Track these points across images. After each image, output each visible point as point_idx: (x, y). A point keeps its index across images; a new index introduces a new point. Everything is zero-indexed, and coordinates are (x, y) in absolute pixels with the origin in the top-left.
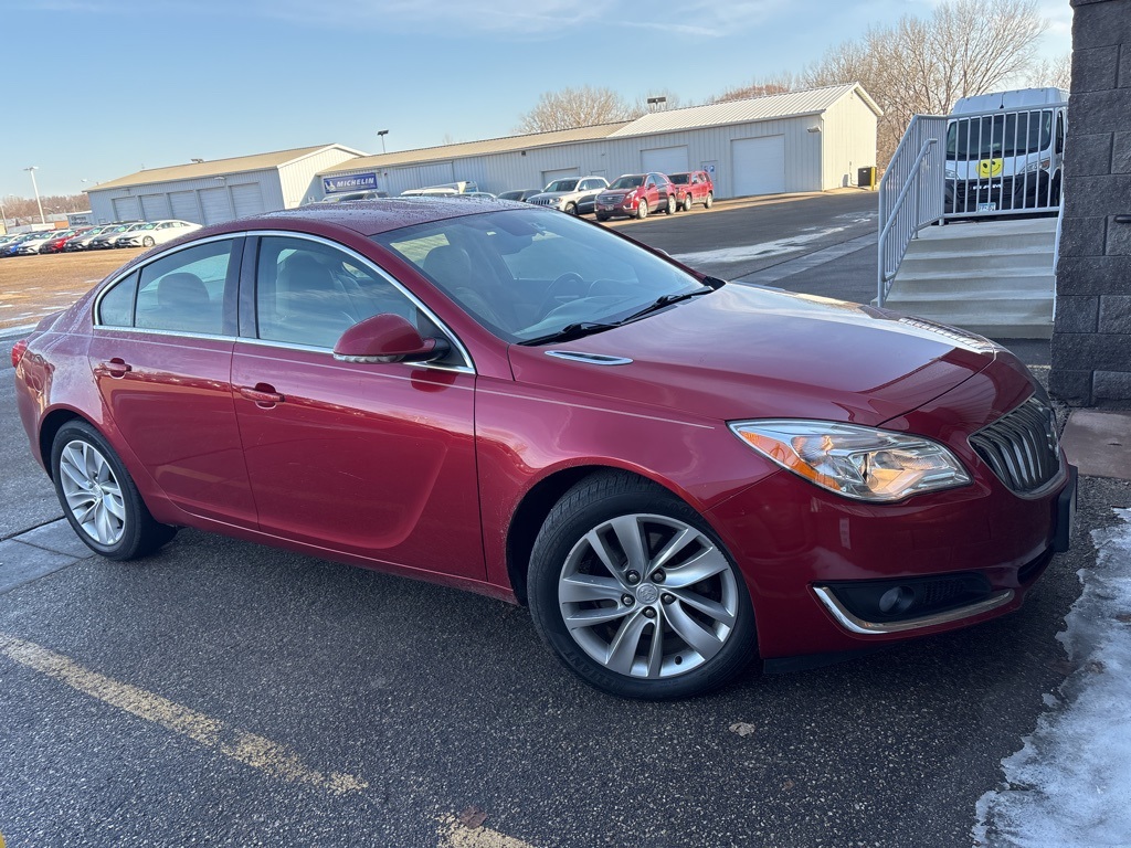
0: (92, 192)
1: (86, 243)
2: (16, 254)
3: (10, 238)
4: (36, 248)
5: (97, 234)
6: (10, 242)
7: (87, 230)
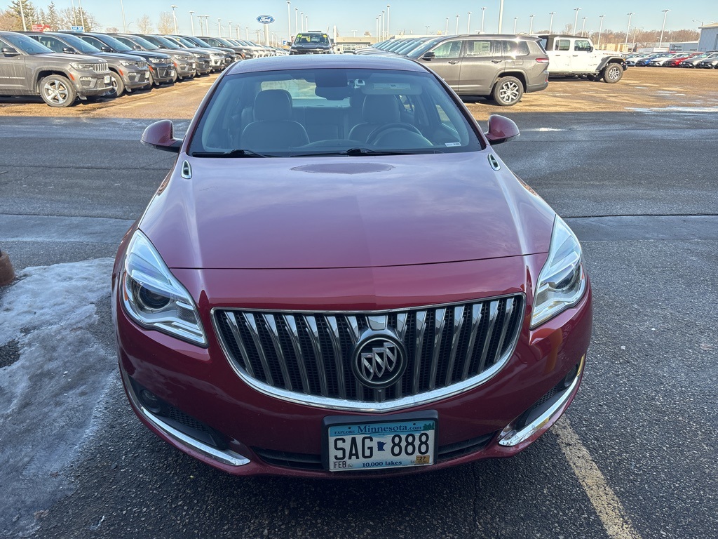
0: (705, 28)
1: (695, 63)
2: (648, 65)
3: (646, 55)
4: (661, 63)
5: (704, 58)
6: (645, 57)
7: (698, 54)
